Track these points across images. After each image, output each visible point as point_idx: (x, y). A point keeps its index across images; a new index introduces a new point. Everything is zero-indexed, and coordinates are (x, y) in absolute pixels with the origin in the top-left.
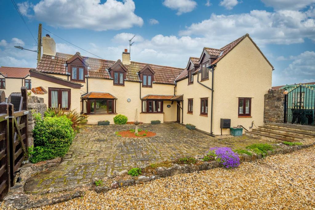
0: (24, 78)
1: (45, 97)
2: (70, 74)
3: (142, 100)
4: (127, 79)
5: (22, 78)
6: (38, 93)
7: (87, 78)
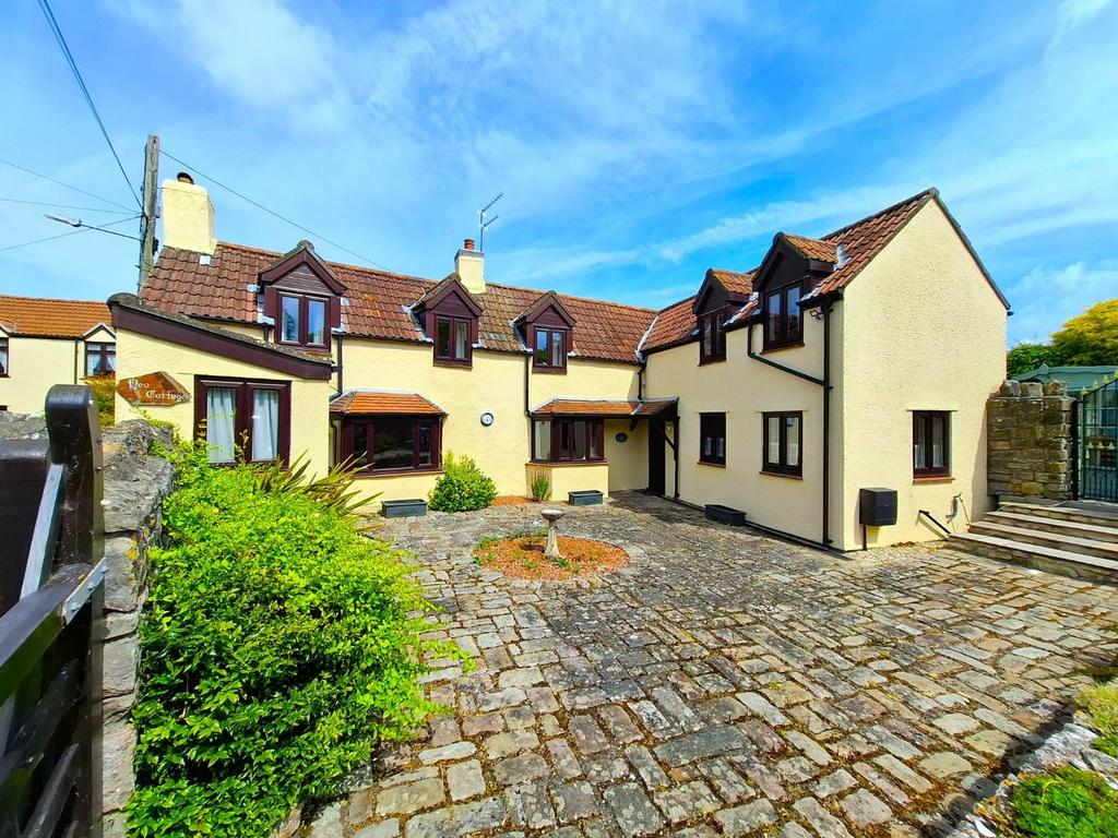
0: (83, 339)
1: (181, 417)
2: (271, 321)
3: (533, 418)
4: (481, 343)
5: (73, 338)
6: (145, 402)
7: (340, 338)
